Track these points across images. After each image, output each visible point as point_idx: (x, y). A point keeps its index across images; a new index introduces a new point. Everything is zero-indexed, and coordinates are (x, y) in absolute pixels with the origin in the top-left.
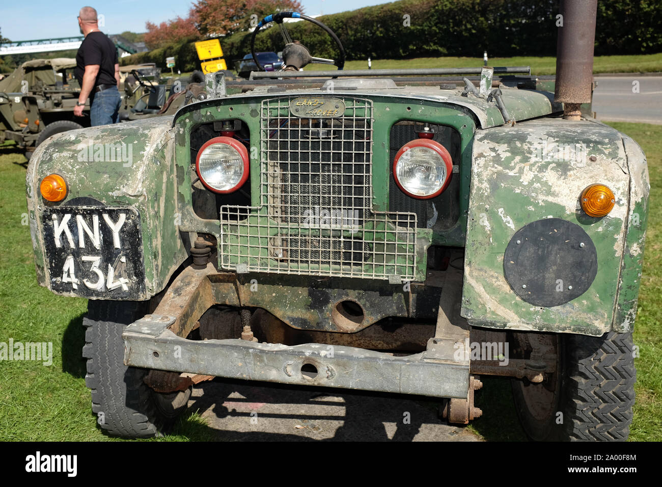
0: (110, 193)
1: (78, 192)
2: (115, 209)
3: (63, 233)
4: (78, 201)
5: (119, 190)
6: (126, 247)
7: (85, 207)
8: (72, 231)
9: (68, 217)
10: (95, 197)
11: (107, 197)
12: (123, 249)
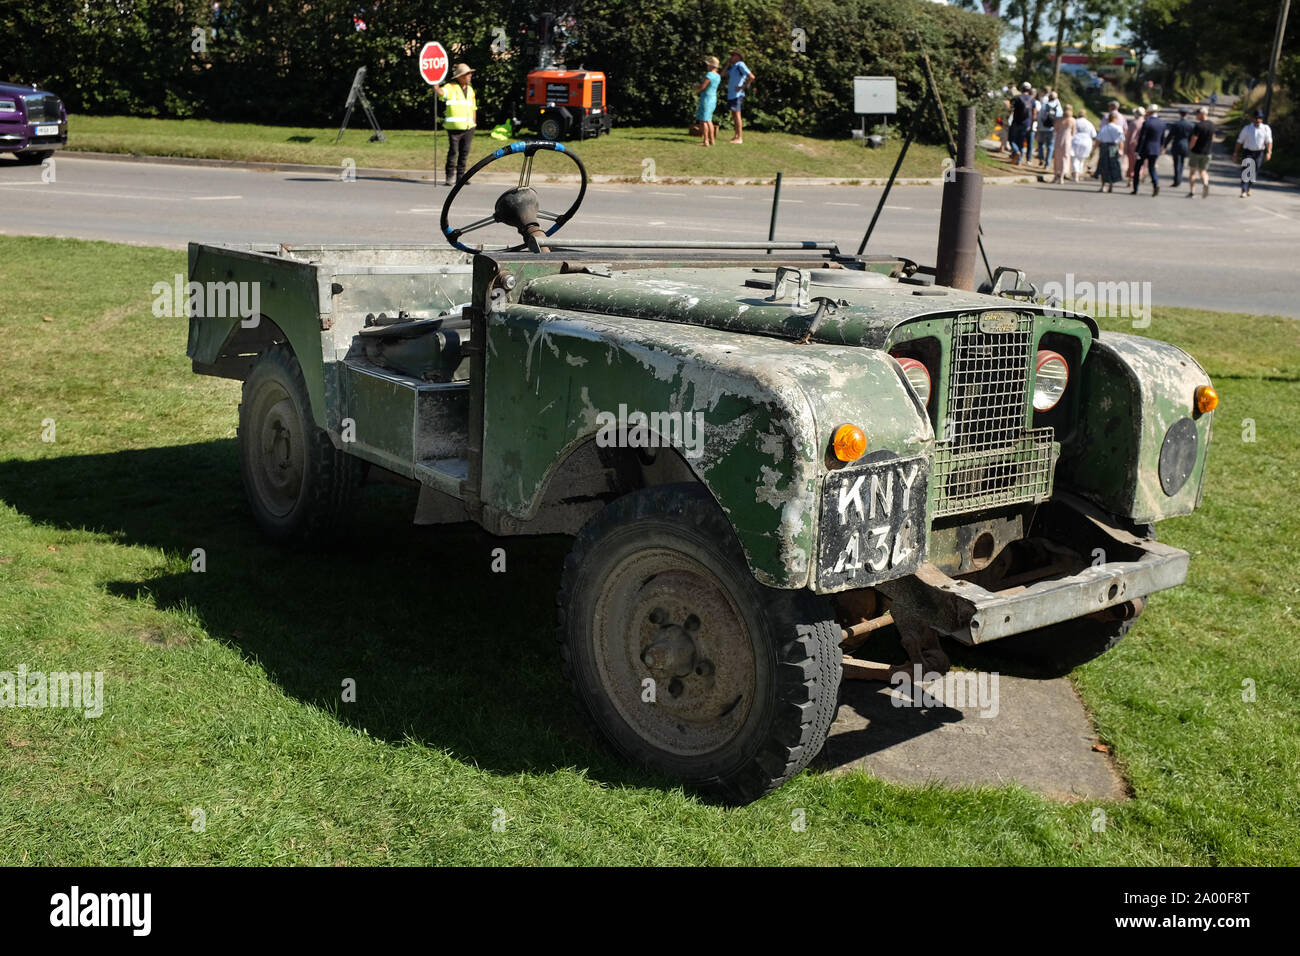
0: (905, 441)
1: (870, 445)
2: (909, 460)
3: (852, 502)
4: (873, 457)
5: (914, 435)
6: (913, 508)
7: (881, 463)
8: (863, 498)
9: (861, 479)
10: (890, 448)
11: (902, 445)
12: (910, 510)
